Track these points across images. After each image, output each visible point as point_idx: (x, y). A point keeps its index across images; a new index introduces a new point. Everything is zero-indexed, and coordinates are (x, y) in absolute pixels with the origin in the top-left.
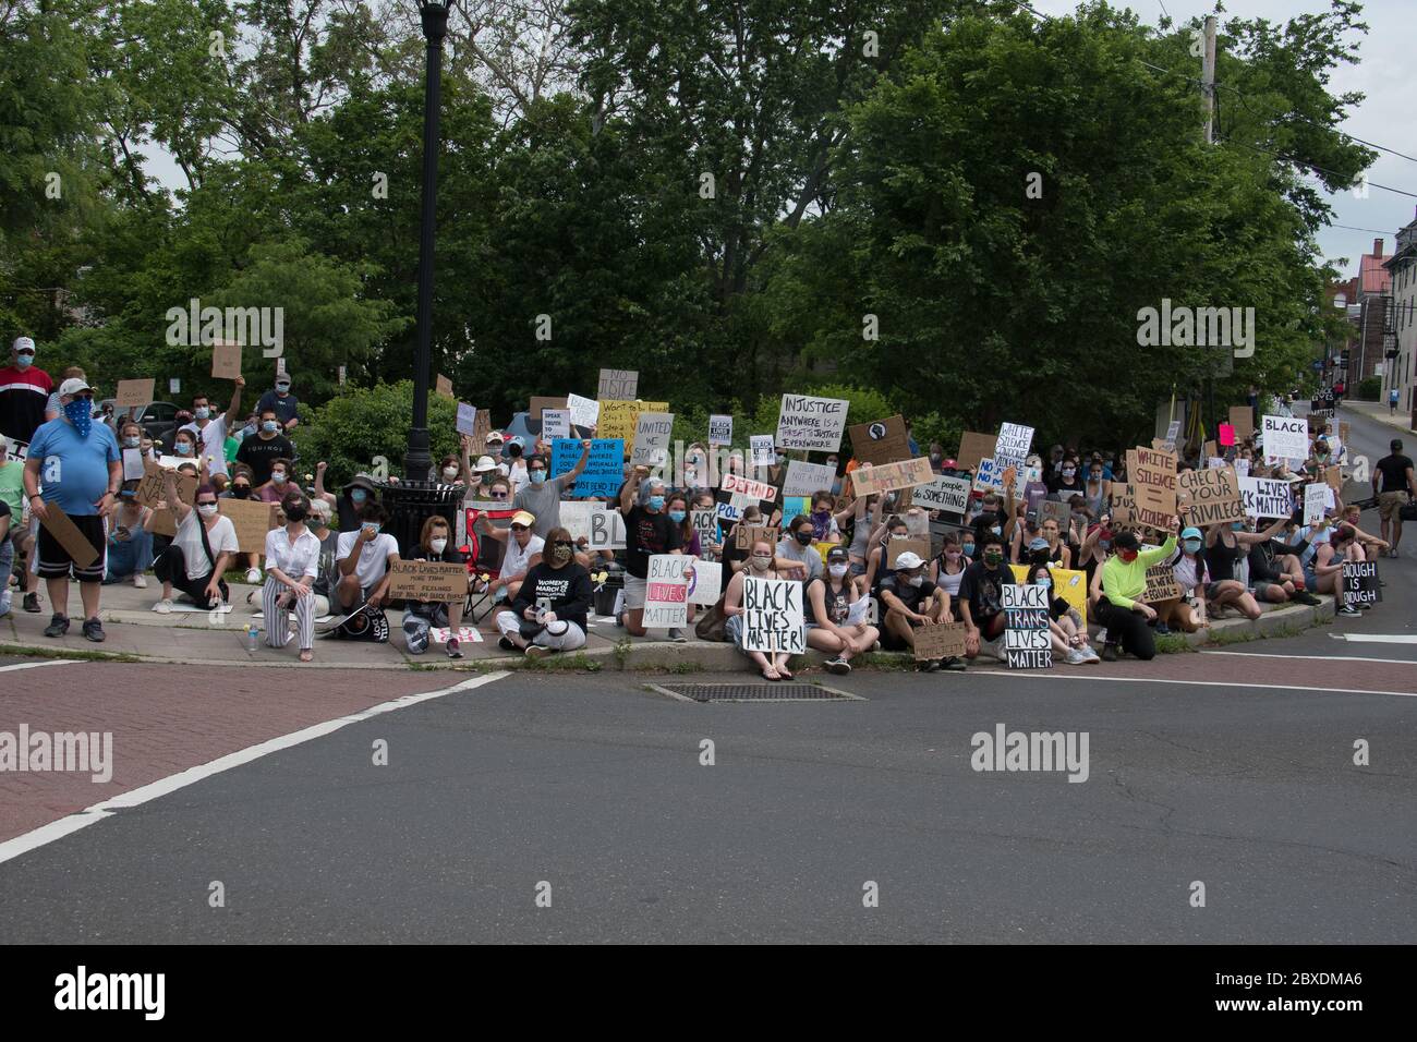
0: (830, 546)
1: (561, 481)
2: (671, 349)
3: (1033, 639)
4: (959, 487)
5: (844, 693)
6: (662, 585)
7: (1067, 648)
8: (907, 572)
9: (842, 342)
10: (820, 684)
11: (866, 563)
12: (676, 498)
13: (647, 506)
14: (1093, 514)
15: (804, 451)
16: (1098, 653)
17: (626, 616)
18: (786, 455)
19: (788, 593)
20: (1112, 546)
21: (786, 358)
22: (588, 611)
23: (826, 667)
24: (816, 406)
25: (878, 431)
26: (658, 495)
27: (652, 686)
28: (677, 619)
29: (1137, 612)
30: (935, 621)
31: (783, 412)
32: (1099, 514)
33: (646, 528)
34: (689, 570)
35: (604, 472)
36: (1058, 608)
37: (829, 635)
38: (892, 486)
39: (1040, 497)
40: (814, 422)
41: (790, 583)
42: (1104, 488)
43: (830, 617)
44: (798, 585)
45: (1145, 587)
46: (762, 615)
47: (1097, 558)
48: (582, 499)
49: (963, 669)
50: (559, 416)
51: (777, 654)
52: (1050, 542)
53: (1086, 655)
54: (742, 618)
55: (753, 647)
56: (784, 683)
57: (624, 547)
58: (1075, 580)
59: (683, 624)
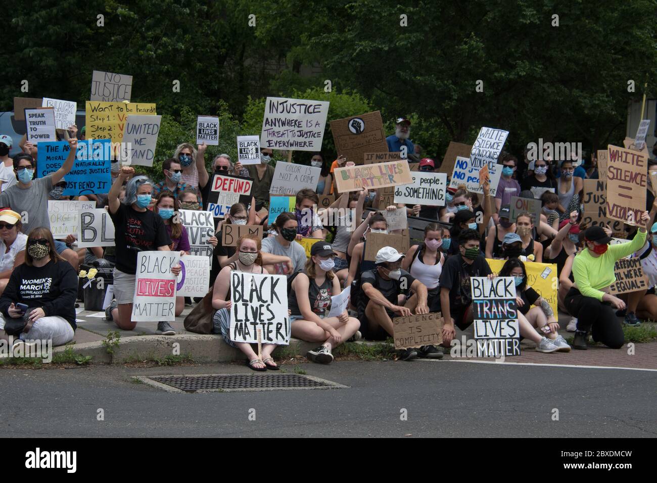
0: (313, 241)
1: (49, 180)
2: (159, 51)
3: (501, 329)
4: (436, 181)
5: (326, 381)
6: (151, 281)
7: (539, 337)
8: (386, 265)
9: (326, 46)
10: (304, 374)
11: (349, 258)
12: (164, 196)
13: (134, 204)
14: (564, 208)
15: (288, 151)
16: (568, 342)
17: (116, 310)
18: (271, 156)
19: (273, 286)
20: (581, 239)
21: (274, 61)
22: (77, 306)
23: (310, 357)
24: (297, 108)
25: (356, 126)
26: (144, 193)
27: (140, 378)
28: (166, 312)
29: (606, 303)
30: (414, 312)
31: (267, 114)
32: (570, 209)
33: (134, 226)
34: (177, 266)
35: (92, 171)
36: (530, 297)
37: (313, 326)
38: (373, 185)
39: (513, 194)
40: (297, 123)
41: (276, 277)
42: (576, 185)
43: (314, 309)
44: (283, 279)
45: (614, 279)
46: (249, 308)
47: (567, 251)
48: (71, 198)
49: (439, 357)
50: (43, 115)
51: (263, 345)
52: (522, 237)
53: (557, 343)
54: (229, 311)
55: (239, 339)
56: (270, 373)
57: (113, 244)
58: (546, 272)
59: (172, 318)
